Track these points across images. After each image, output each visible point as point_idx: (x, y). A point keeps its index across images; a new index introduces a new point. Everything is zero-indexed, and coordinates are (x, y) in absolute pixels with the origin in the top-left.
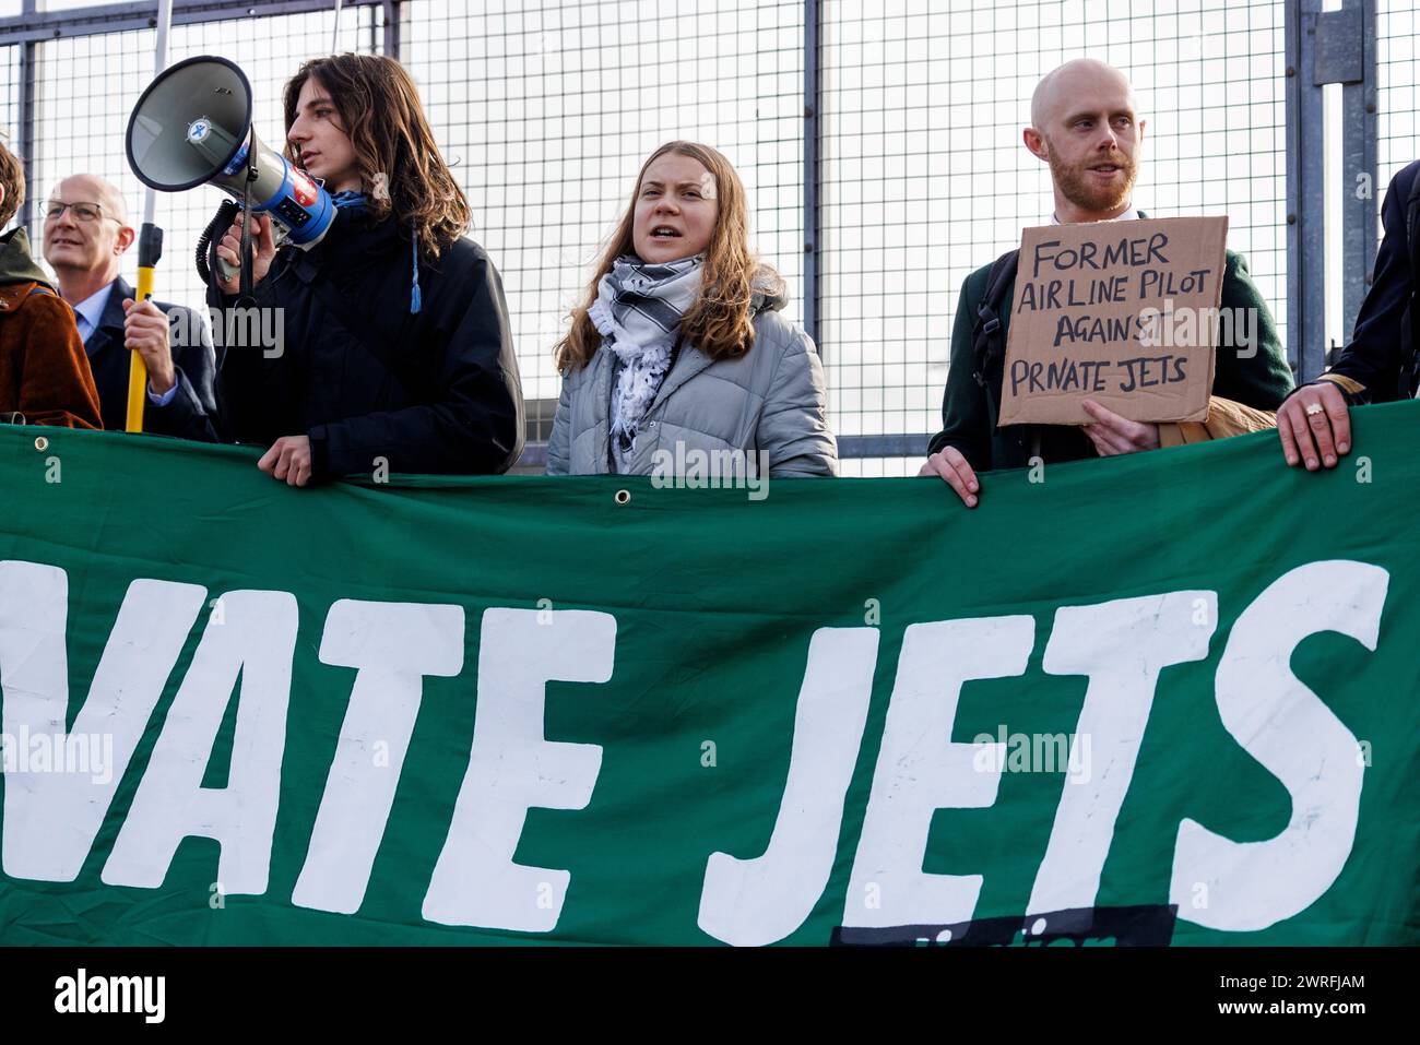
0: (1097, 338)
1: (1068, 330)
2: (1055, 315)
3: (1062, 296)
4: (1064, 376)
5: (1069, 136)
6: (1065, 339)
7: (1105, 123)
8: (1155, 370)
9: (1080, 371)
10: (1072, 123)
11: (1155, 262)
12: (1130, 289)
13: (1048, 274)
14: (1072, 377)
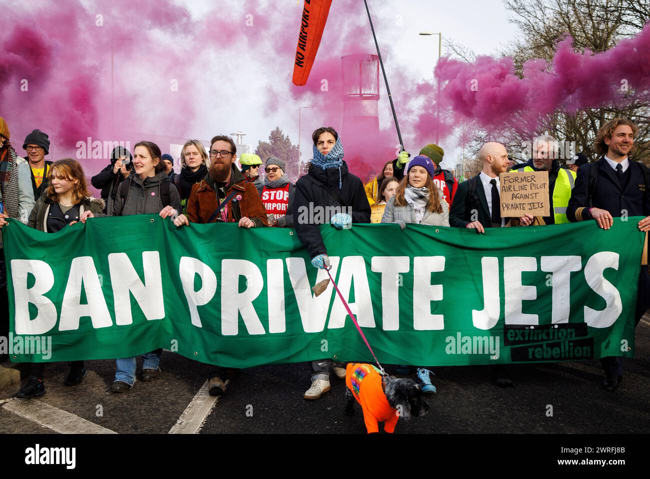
0: (522, 198)
1: (514, 197)
2: (511, 193)
3: (512, 189)
4: (515, 207)
6: (514, 199)
8: (536, 205)
9: (519, 205)
11: (533, 182)
12: (528, 187)
13: (507, 184)
14: (517, 207)
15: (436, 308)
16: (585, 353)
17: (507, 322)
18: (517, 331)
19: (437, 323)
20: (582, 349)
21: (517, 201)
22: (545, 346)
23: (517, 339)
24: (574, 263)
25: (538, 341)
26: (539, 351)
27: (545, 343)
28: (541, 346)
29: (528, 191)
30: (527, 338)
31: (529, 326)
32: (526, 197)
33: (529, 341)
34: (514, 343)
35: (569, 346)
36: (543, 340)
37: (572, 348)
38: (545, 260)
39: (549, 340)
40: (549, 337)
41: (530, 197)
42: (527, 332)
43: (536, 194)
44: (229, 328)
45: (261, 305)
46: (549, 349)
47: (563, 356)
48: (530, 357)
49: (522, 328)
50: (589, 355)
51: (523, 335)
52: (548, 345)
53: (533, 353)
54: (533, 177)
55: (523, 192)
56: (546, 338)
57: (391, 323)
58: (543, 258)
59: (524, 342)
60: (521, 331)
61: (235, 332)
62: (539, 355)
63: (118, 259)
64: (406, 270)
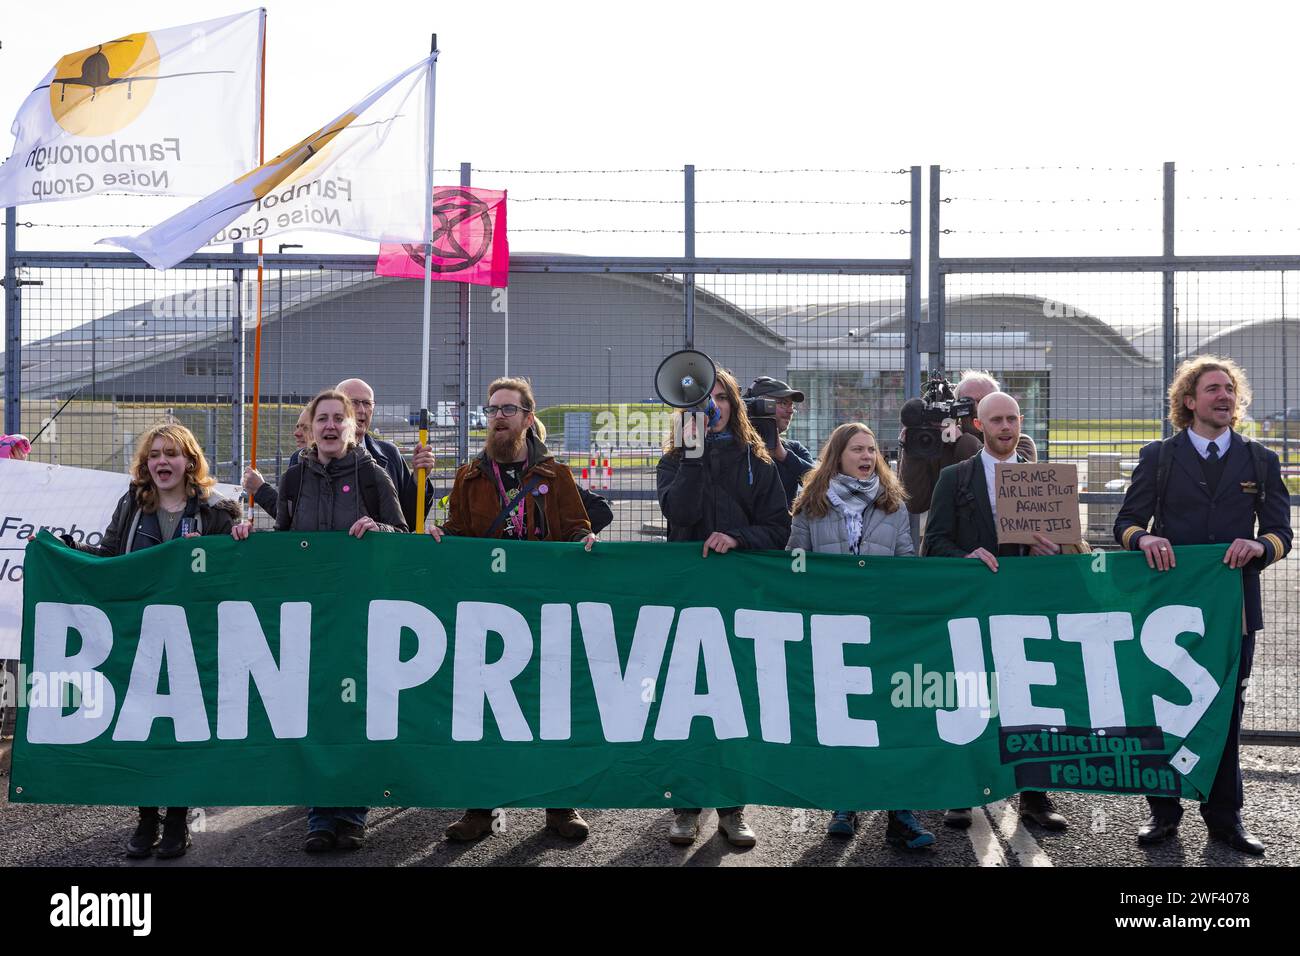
0: (1034, 510)
1: (1020, 506)
2: (1014, 500)
3: (1017, 492)
4: (1023, 525)
5: (991, 425)
6: (1021, 510)
7: (1005, 421)
8: (1059, 523)
9: (1029, 523)
10: (992, 420)
11: (1052, 481)
12: (1044, 491)
13: (1009, 483)
14: (1026, 525)
15: (858, 707)
16: (1163, 782)
17: (1006, 723)
18: (1026, 736)
19: (865, 734)
20: (1157, 773)
21: (1027, 515)
22: (1083, 764)
23: (1026, 749)
24: (1119, 624)
25: (1068, 752)
26: (1072, 771)
27: (1082, 758)
28: (1076, 763)
29: (1045, 498)
30: (1046, 748)
31: (1049, 727)
32: (1042, 507)
33: (1050, 753)
35: (1132, 767)
36: (1078, 751)
37: (1136, 770)
38: (1063, 619)
39: (1090, 751)
40: (1090, 748)
41: (1048, 508)
42: (1045, 737)
43: (1058, 502)
44: (466, 728)
45: (527, 686)
46: (1092, 769)
47: (1120, 783)
48: (1055, 780)
49: (1035, 730)
50: (1172, 788)
51: (1038, 742)
52: (1089, 762)
53: (1061, 773)
54: (1052, 473)
55: (1036, 499)
56: (1086, 749)
57: (777, 728)
58: (1060, 617)
59: (1041, 754)
60: (1034, 736)
61: (476, 734)
62: (1072, 778)
63: (237, 618)
64: (799, 637)
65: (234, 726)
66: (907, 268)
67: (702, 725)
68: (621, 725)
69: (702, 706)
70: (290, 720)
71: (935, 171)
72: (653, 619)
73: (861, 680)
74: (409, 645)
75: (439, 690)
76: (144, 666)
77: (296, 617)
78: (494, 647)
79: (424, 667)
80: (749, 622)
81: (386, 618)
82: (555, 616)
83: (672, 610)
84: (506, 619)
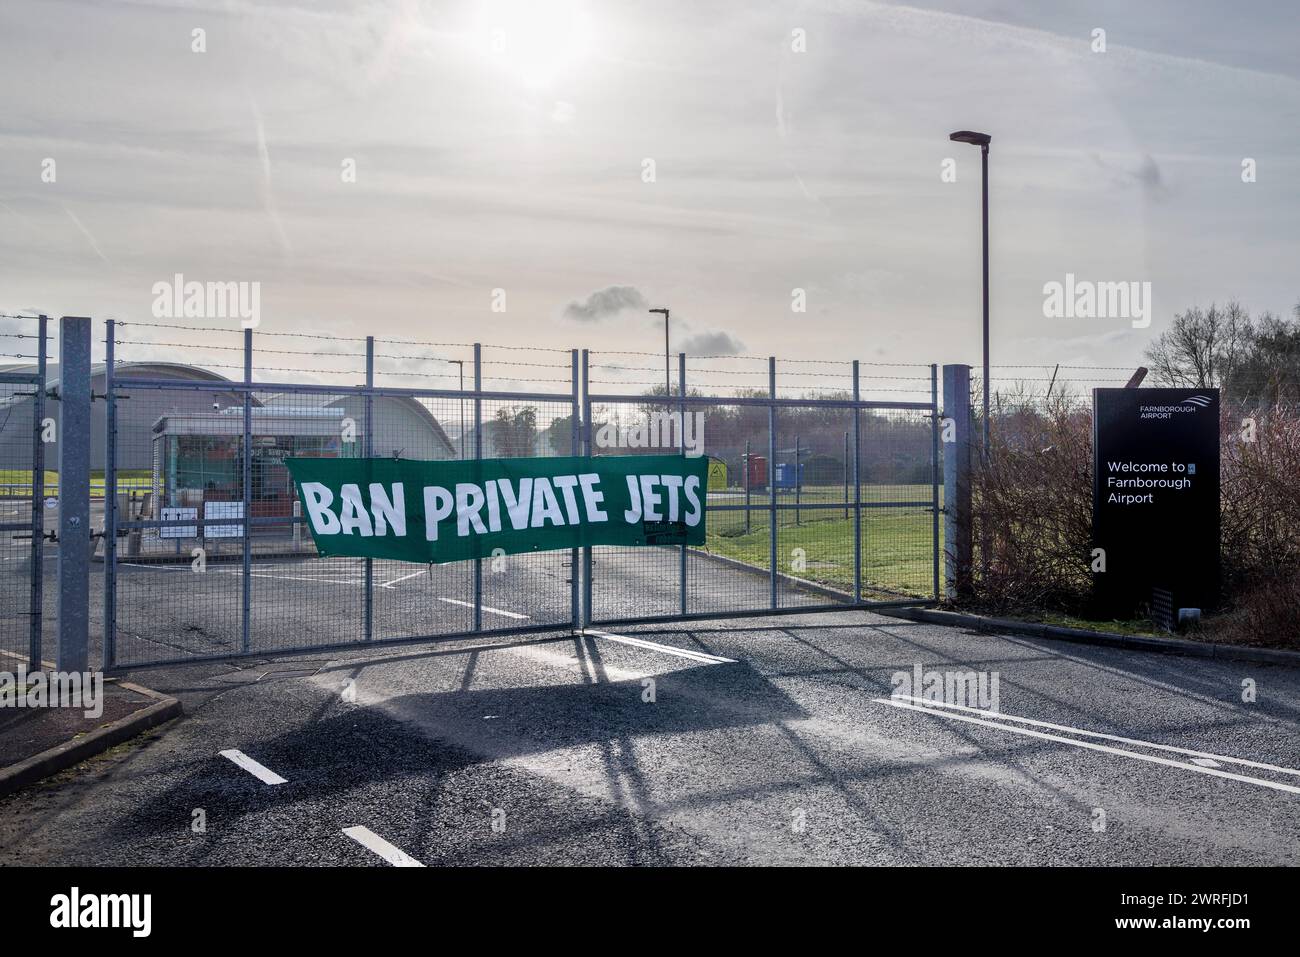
15: (600, 506)
17: (646, 519)
19: (603, 516)
23: (651, 530)
27: (665, 534)
28: (662, 536)
31: (657, 522)
34: (648, 533)
42: (656, 525)
44: (463, 530)
45: (484, 514)
48: (657, 542)
49: (653, 523)
57: (574, 519)
58: (662, 476)
61: (467, 533)
63: (376, 490)
64: (576, 484)
65: (381, 531)
66: (573, 399)
67: (548, 521)
68: (519, 522)
69: (547, 514)
70: (400, 530)
71: (586, 352)
72: (525, 484)
73: (599, 496)
74: (440, 503)
75: (453, 519)
76: (347, 509)
77: (398, 488)
78: (470, 500)
79: (445, 513)
80: (559, 481)
81: (431, 493)
82: (490, 485)
83: (531, 480)
84: (474, 489)
